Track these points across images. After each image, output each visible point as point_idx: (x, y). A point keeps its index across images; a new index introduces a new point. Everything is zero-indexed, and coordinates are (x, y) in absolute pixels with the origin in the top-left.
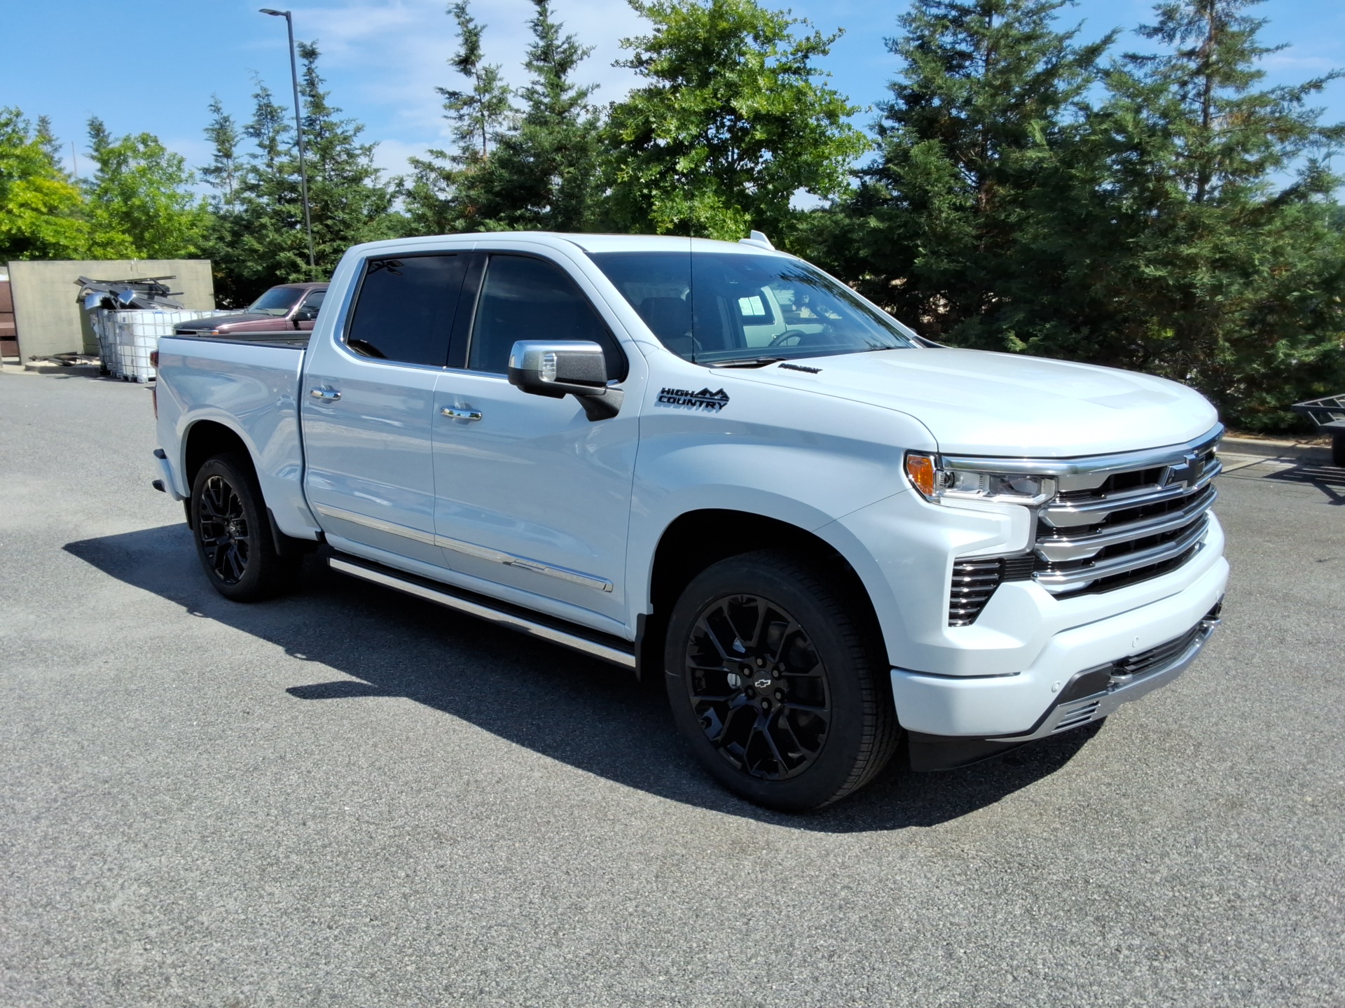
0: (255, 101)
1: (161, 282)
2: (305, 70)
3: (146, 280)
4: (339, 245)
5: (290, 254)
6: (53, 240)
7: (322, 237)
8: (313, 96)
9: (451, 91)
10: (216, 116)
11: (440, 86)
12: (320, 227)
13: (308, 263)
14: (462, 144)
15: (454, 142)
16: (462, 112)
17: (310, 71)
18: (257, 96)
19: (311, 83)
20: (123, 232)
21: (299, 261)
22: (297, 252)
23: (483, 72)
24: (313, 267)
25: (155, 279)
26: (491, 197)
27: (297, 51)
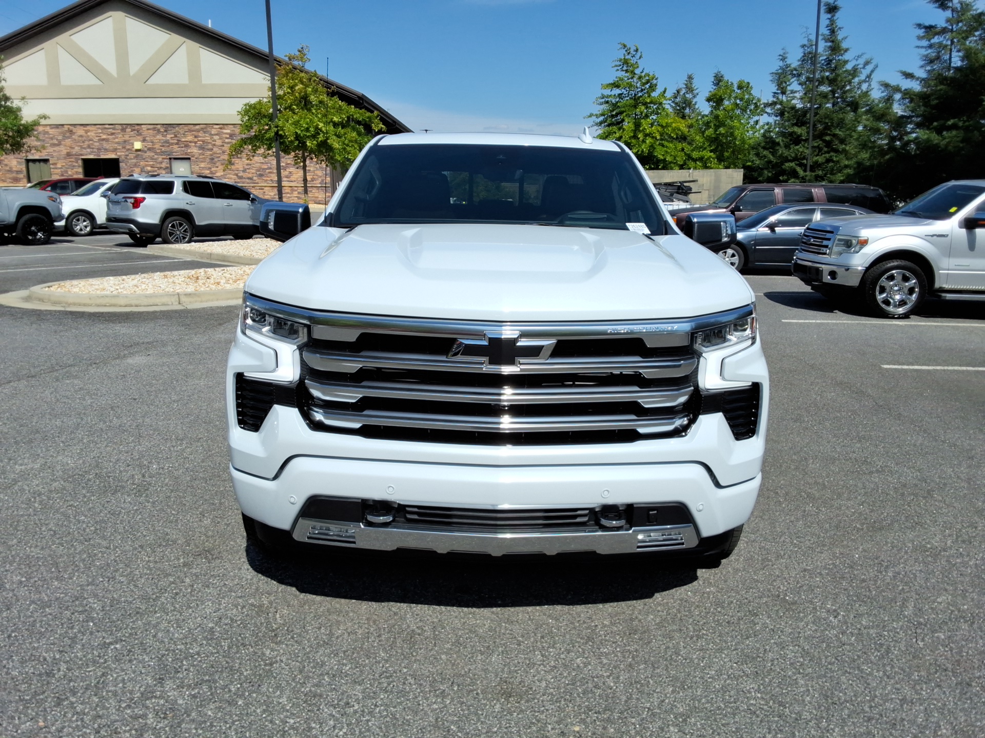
0: (802, 50)
1: (685, 184)
2: (828, 22)
3: (676, 182)
4: (831, 156)
5: (792, 164)
6: (662, 158)
7: (820, 149)
8: (833, 41)
9: (927, 24)
10: (781, 63)
11: (918, 22)
12: (821, 142)
13: (805, 171)
14: (928, 68)
15: (922, 67)
16: (933, 41)
17: (832, 22)
18: (803, 46)
19: (833, 32)
20: (711, 151)
21: (798, 169)
22: (798, 163)
23: (958, 6)
24: (808, 173)
25: (682, 183)
26: (928, 110)
27: (823, 9)
